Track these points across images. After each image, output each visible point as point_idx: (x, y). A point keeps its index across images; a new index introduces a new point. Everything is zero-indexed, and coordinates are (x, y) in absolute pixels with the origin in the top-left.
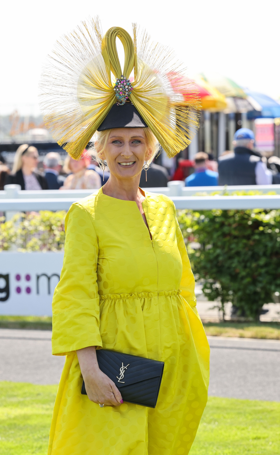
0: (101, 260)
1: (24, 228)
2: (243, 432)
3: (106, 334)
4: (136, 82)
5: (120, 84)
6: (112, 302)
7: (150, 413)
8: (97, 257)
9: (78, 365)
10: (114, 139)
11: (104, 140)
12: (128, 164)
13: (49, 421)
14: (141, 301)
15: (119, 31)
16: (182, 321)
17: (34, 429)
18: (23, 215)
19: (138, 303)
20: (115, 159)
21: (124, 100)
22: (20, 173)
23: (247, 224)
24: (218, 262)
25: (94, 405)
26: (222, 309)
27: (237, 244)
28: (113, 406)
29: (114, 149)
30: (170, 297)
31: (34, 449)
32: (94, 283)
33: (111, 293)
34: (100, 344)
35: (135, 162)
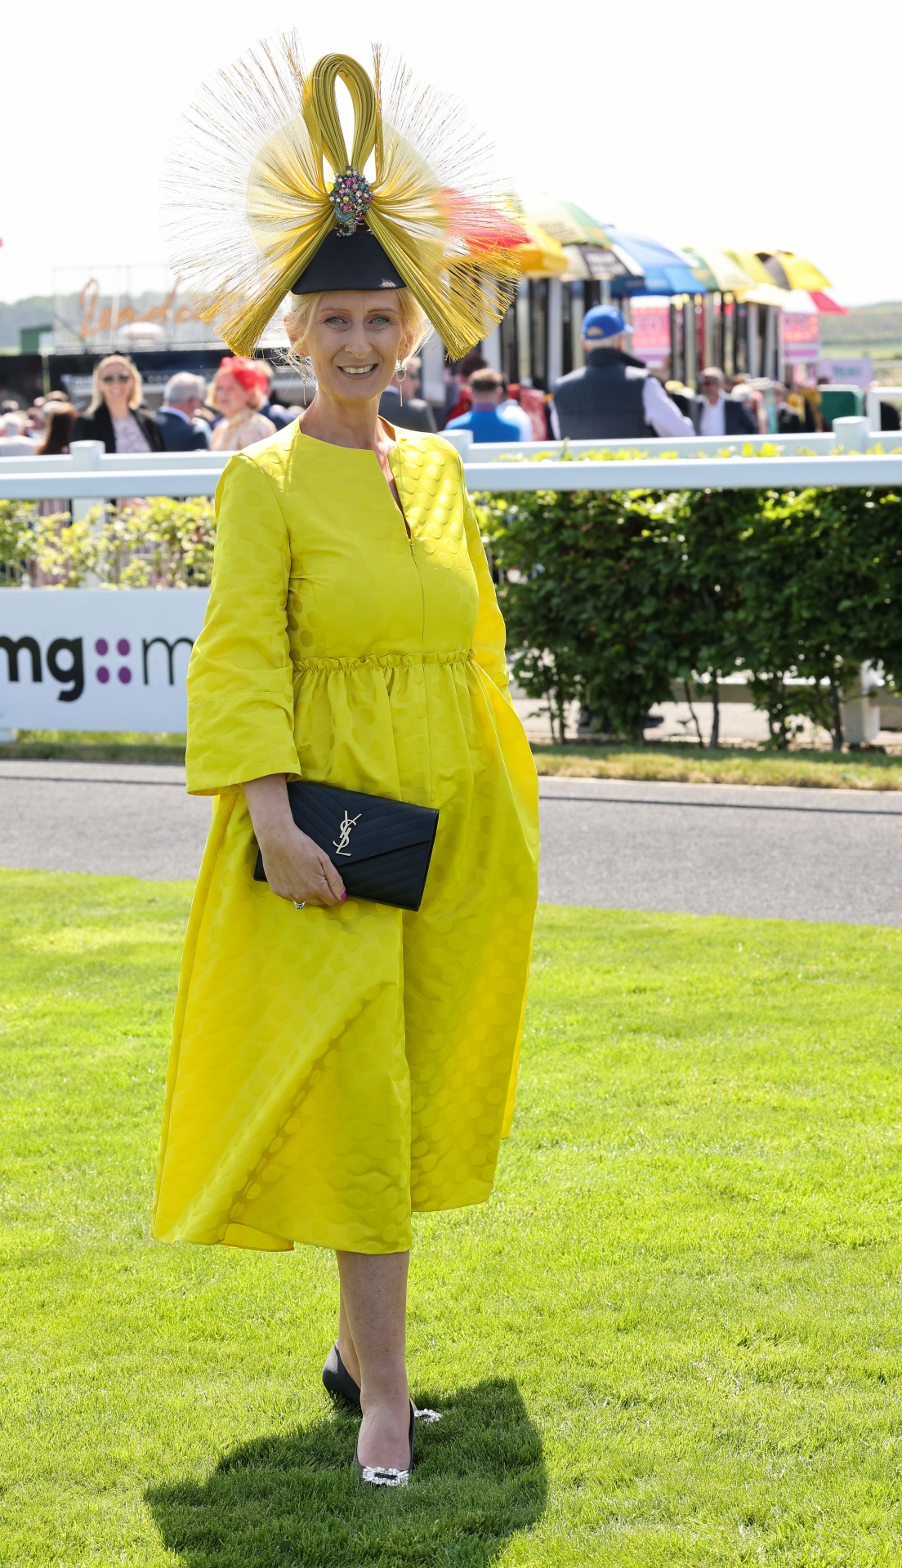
0: (296, 583)
1: (113, 538)
2: (608, 977)
3: (309, 747)
4: (379, 182)
5: (343, 186)
6: (320, 676)
7: (407, 924)
8: (287, 575)
9: (246, 816)
10: (330, 313)
11: (306, 313)
12: (361, 371)
13: (177, 957)
14: (385, 673)
15: (343, 64)
16: (479, 720)
17: (144, 974)
18: (110, 508)
19: (380, 679)
20: (332, 359)
21: (352, 224)
22: (104, 412)
23: (614, 522)
24: (550, 610)
25: (283, 904)
26: (559, 715)
27: (592, 568)
28: (324, 906)
29: (331, 337)
30: (452, 665)
31: (146, 1016)
32: (280, 634)
33: (319, 657)
34: (296, 769)
35: (375, 366)
